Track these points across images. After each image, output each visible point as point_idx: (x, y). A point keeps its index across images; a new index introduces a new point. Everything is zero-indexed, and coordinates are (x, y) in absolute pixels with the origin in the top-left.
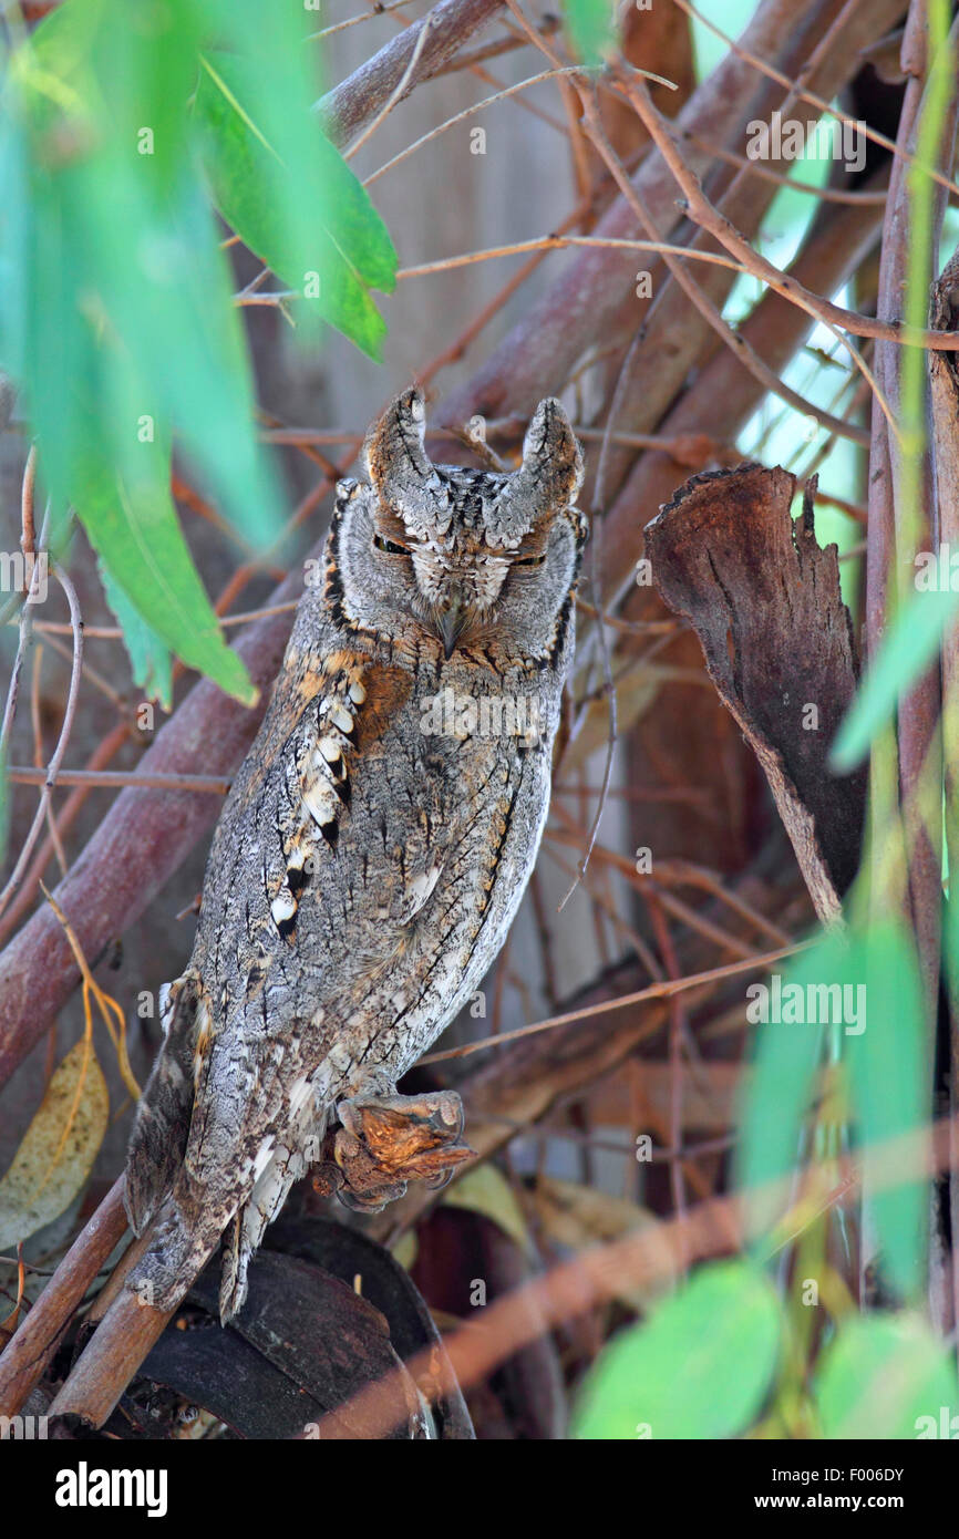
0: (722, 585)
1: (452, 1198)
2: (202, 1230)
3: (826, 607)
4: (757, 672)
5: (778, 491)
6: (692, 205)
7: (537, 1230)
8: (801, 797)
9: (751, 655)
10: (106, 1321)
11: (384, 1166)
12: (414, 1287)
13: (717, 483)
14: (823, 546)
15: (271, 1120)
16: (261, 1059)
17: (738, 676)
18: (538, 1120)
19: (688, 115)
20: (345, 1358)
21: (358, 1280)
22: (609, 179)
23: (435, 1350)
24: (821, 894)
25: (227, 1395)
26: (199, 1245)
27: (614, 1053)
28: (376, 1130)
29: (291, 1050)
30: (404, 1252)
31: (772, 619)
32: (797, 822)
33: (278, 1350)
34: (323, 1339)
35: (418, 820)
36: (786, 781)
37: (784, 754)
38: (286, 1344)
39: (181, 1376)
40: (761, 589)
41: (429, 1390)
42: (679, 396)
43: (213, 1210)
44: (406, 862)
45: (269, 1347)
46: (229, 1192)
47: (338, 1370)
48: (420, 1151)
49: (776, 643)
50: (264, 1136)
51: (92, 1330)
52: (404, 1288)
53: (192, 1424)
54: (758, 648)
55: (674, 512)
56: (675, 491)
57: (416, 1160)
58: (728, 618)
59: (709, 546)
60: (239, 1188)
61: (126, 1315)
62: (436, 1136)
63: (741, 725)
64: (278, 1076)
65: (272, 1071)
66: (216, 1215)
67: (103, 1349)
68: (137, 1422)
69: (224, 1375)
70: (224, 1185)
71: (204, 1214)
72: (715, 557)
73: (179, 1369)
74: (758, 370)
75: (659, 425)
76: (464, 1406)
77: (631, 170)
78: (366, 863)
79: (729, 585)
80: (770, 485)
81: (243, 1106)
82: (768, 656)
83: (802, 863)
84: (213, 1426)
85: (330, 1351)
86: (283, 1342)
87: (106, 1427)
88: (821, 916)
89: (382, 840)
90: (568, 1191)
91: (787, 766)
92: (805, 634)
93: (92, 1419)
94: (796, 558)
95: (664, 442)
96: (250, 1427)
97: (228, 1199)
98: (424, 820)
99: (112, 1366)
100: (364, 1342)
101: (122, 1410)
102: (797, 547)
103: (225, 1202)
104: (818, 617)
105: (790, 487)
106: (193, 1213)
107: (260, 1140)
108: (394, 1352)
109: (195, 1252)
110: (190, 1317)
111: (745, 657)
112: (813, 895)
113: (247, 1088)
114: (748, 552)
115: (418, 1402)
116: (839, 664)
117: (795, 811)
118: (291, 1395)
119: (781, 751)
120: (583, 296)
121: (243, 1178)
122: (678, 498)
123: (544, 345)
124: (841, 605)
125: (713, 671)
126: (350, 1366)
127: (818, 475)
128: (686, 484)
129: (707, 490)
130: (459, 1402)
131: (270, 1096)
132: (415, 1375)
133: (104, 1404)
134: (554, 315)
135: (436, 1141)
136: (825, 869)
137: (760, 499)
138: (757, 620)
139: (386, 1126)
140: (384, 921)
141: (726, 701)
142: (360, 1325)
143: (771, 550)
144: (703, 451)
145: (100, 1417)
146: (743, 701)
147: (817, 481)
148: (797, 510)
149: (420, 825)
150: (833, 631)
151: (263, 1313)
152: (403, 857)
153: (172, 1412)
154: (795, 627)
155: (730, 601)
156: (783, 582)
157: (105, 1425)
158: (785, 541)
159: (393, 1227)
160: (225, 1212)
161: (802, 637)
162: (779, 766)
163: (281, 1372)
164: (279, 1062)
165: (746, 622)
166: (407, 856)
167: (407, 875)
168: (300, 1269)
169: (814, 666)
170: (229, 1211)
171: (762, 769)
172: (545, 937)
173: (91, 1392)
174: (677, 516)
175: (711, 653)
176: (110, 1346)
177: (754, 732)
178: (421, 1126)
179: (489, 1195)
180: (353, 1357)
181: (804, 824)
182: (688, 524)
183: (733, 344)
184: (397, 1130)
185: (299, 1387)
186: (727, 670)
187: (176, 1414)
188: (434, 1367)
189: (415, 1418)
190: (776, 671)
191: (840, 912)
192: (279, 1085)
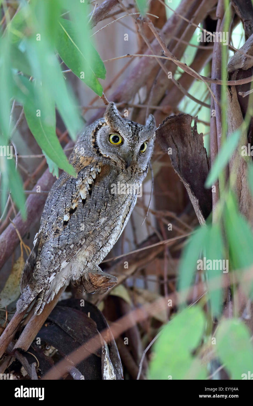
0: (175, 144)
1: (112, 293)
2: (34, 292)
3: (200, 148)
4: (184, 164)
5: (188, 120)
6: (164, 51)
7: (134, 301)
8: (195, 195)
9: (182, 161)
10: (28, 325)
11: (95, 286)
12: (103, 315)
13: (173, 119)
14: (199, 134)
15: (56, 269)
16: (56, 253)
17: (179, 166)
18: (133, 274)
19: (165, 28)
20: (86, 333)
21: (89, 314)
22: (145, 44)
23: (108, 330)
24: (200, 218)
25: (57, 342)
26: (33, 296)
27: (152, 257)
28: (93, 277)
29: (63, 252)
30: (101, 307)
31: (187, 152)
32: (194, 201)
33: (70, 331)
34: (80, 328)
35: (104, 204)
36: (191, 191)
37: (191, 185)
38: (72, 330)
39: (46, 338)
40: (184, 144)
41: (107, 340)
42: (164, 97)
43: (38, 288)
44: (100, 214)
45: (67, 330)
46: (42, 284)
47: (84, 336)
48: (103, 282)
49: (188, 157)
50: (53, 273)
51: (24, 327)
52: (101, 316)
53: (49, 349)
54: (184, 159)
55: (163, 126)
56: (163, 120)
57: (102, 285)
58: (176, 152)
59: (171, 134)
60: (45, 284)
61: (32, 324)
62: (107, 279)
63: (180, 178)
64: (59, 258)
65: (57, 256)
66: (38, 289)
67: (27, 332)
68: (35, 349)
69: (57, 337)
70: (41, 282)
71: (35, 288)
72: (173, 137)
73: (46, 336)
74: (183, 90)
75: (159, 104)
76: (115, 344)
77: (151, 42)
78: (90, 211)
79: (177, 144)
80: (186, 119)
81: (49, 263)
82: (186, 160)
83: (196, 211)
84: (54, 350)
85: (82, 331)
86: (71, 329)
87: (28, 351)
88: (200, 224)
89: (95, 207)
90: (141, 290)
91: (191, 187)
92: (195, 155)
93: (24, 349)
94: (193, 137)
95: (160, 108)
96: (63, 350)
97: (42, 286)
98: (106, 204)
99: (29, 336)
100: (91, 329)
101: (32, 346)
102: (193, 134)
103: (41, 286)
104: (198, 151)
105: (191, 119)
106: (32, 288)
107: (52, 273)
108: (98, 331)
109: (31, 297)
110: (48, 323)
111: (181, 161)
112: (199, 219)
113: (51, 259)
114: (181, 135)
115: (104, 343)
116: (204, 162)
117: (194, 198)
118: (73, 342)
119: (190, 184)
120: (140, 73)
121: (46, 281)
122: (164, 122)
123: (131, 85)
124: (204, 148)
125: (173, 164)
126: (87, 334)
127: (197, 116)
128: (165, 119)
129: (171, 120)
130: (114, 343)
131: (56, 262)
132: (103, 336)
133: (27, 345)
134: (133, 77)
135: (108, 280)
136: (201, 212)
137: (184, 122)
138: (184, 152)
139: (95, 277)
140: (92, 226)
141: (176, 172)
142: (90, 324)
143: (187, 135)
144: (169, 110)
145: (27, 348)
146: (181, 172)
147: (197, 118)
148: (193, 125)
149: (105, 205)
150: (202, 154)
151: (66, 322)
152: (100, 212)
153: (44, 347)
154: (193, 153)
155: (177, 147)
156: (190, 142)
157: (28, 350)
158: (190, 133)
159: (98, 300)
160: (40, 289)
161: (195, 156)
162: (190, 187)
163: (71, 337)
164: (60, 254)
165: (181, 153)
166: (101, 212)
167: (100, 217)
168: (75, 311)
169: (198, 163)
170: (41, 289)
171: (186, 188)
172: (134, 229)
173: (24, 342)
174: (164, 127)
175: (173, 160)
176: (29, 331)
177: (184, 179)
178: (104, 276)
179: (122, 292)
180: (88, 332)
181: (196, 202)
182: (166, 129)
183: (176, 84)
184: (98, 278)
185: (75, 340)
186: (176, 164)
187: (45, 347)
188: (108, 334)
189: (103, 347)
190: (188, 164)
191: (205, 223)
192: (59, 260)
